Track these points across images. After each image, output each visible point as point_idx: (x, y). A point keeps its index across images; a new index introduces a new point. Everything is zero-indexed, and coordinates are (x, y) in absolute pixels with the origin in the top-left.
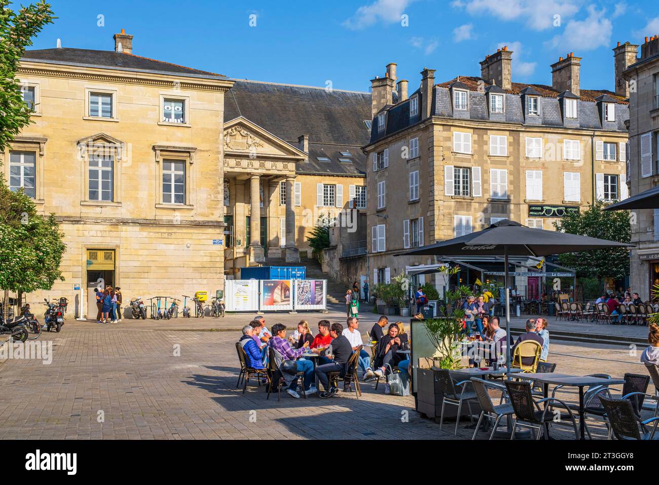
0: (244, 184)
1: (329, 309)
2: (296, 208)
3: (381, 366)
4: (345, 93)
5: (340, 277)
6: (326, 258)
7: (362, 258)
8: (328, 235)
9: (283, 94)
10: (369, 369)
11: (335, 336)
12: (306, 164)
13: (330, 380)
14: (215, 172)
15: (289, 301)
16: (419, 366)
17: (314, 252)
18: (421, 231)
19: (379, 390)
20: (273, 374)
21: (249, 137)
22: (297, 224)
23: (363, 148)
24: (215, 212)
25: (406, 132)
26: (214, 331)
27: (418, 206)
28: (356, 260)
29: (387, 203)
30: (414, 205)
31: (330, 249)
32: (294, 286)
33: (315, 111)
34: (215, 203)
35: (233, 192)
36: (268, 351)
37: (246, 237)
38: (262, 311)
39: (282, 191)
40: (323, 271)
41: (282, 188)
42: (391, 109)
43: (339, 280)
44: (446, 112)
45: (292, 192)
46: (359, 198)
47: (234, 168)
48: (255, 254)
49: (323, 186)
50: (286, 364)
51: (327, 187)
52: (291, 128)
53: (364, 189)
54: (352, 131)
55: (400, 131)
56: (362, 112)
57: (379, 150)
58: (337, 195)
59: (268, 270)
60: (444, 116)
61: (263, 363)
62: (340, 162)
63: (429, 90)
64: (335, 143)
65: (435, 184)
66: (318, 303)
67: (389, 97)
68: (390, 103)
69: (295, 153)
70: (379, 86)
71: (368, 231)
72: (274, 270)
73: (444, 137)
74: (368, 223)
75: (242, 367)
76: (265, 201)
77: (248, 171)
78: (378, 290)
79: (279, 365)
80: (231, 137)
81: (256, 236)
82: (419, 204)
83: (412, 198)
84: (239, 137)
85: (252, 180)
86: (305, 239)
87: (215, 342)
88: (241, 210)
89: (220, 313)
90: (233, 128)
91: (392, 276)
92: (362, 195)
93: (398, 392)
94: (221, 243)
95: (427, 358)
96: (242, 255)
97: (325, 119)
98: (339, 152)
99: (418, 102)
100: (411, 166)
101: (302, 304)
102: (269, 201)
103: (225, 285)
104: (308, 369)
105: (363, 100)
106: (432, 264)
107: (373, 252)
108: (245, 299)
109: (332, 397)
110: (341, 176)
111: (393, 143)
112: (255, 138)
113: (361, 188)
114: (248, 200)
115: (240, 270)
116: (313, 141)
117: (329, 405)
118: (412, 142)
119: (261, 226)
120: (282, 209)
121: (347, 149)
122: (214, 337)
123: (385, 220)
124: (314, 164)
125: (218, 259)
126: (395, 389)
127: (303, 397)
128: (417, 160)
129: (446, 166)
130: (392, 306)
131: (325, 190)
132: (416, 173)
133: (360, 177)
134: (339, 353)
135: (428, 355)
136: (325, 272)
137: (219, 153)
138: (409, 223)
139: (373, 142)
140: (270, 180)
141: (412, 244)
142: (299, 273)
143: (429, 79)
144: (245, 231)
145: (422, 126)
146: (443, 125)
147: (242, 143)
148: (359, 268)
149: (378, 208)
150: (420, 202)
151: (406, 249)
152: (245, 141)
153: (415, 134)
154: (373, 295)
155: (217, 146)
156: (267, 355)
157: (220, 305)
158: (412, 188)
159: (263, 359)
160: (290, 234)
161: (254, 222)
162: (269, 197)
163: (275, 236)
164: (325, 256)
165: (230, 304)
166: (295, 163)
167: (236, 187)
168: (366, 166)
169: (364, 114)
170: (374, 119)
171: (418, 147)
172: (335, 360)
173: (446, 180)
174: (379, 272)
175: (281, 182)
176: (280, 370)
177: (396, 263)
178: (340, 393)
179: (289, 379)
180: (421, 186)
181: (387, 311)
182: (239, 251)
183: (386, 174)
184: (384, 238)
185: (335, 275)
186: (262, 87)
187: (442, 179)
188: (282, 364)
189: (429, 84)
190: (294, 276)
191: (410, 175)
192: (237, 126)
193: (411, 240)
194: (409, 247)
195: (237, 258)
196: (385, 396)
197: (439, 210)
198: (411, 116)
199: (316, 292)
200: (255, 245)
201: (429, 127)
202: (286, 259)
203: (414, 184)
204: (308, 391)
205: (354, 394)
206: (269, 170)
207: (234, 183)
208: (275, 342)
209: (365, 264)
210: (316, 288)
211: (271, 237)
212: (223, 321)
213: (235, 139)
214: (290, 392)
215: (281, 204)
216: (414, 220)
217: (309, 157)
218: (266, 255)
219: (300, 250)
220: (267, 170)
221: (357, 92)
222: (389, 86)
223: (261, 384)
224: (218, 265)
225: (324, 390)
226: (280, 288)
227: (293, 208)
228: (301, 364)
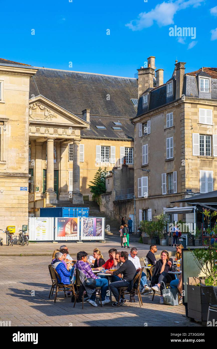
0: (42, 145)
1: (106, 240)
2: (80, 164)
3: (157, 283)
4: (117, 78)
5: (114, 216)
6: (103, 201)
7: (130, 201)
8: (105, 184)
9: (70, 79)
10: (146, 285)
11: (124, 261)
12: (88, 131)
13: (120, 293)
14: (22, 137)
15: (76, 233)
16: (188, 283)
17: (94, 197)
18: (175, 182)
19: (155, 300)
20: (79, 289)
21: (46, 110)
22: (81, 175)
23: (132, 120)
24: (22, 166)
25: (163, 108)
26: (22, 256)
27: (173, 163)
28: (126, 203)
29: (150, 160)
30: (169, 162)
31: (106, 194)
32: (80, 222)
33: (95, 91)
34: (22, 159)
35: (34, 151)
36: (75, 272)
37: (43, 185)
38: (56, 241)
39: (70, 151)
40: (101, 211)
41: (70, 148)
42: (152, 91)
43: (113, 218)
44: (194, 93)
45: (78, 152)
46: (127, 156)
47: (34, 133)
48: (50, 198)
49: (101, 147)
50: (88, 281)
51: (104, 148)
52: (76, 104)
53: (131, 150)
54: (122, 107)
55: (159, 107)
56: (130, 92)
57: (143, 121)
58: (111, 154)
59: (61, 210)
60: (192, 96)
61: (71, 280)
62: (114, 129)
63: (181, 78)
64: (109, 115)
65: (186, 147)
66: (98, 235)
67: (151, 82)
68: (152, 87)
69: (80, 122)
70: (144, 74)
71: (135, 181)
72: (66, 210)
73: (192, 112)
74: (135, 175)
75: (53, 283)
76: (57, 158)
77: (45, 135)
78: (143, 225)
79: (83, 282)
80: (33, 110)
81: (51, 184)
82: (174, 161)
83: (168, 157)
84: (38, 111)
85: (48, 142)
86: (88, 187)
87: (26, 264)
88: (39, 164)
89: (25, 243)
90: (34, 104)
91: (153, 216)
92: (130, 154)
93: (170, 303)
94: (26, 190)
95: (194, 278)
96: (40, 198)
97: (102, 97)
98: (113, 122)
99: (172, 86)
100: (168, 133)
101: (87, 236)
102: (61, 158)
103: (29, 221)
104: (104, 284)
105: (130, 83)
106: (183, 206)
107: (139, 197)
108: (44, 232)
109: (121, 306)
110: (114, 140)
111: (154, 116)
112: (51, 111)
113: (129, 149)
114: (45, 157)
115: (39, 210)
116: (93, 113)
117: (120, 311)
118: (168, 116)
119: (54, 177)
120: (70, 165)
121: (118, 120)
122: (24, 261)
123: (148, 173)
124: (94, 131)
125: (24, 202)
126: (168, 300)
127: (100, 305)
128: (172, 129)
129: (193, 134)
130: (154, 238)
131: (102, 150)
132: (171, 139)
133: (128, 141)
134: (127, 273)
135: (195, 275)
136: (103, 212)
137: (25, 122)
138: (166, 176)
139: (140, 115)
140: (61, 143)
141: (168, 191)
142: (84, 213)
143: (181, 69)
144: (42, 180)
145: (176, 104)
146: (192, 103)
147: (42, 115)
148: (128, 208)
149: (143, 164)
150: (174, 160)
151: (164, 195)
152: (43, 113)
153: (170, 110)
154: (139, 229)
155: (24, 117)
156: (74, 274)
157: (25, 236)
158: (168, 150)
159: (71, 278)
160: (77, 183)
161: (49, 174)
162: (60, 155)
163: (64, 184)
164: (102, 199)
165: (33, 235)
166: (80, 130)
167: (36, 147)
168: (133, 133)
169: (131, 93)
170: (140, 98)
171: (172, 119)
172: (123, 278)
173: (194, 144)
174: (144, 212)
175: (69, 144)
176: (84, 285)
177: (156, 205)
178: (127, 303)
179: (90, 292)
180: (175, 148)
181: (150, 241)
182: (38, 195)
183: (149, 139)
184: (147, 187)
185: (110, 214)
186: (55, 73)
187: (191, 143)
188: (85, 281)
189: (181, 73)
190: (81, 215)
191: (167, 141)
192: (37, 102)
193: (168, 188)
194: (166, 194)
195: (37, 201)
196: (160, 306)
197: (189, 166)
198: (167, 96)
199: (97, 227)
200: (50, 191)
201: (181, 105)
202: (73, 202)
203: (170, 147)
204: (104, 301)
205: (138, 303)
206: (61, 135)
207: (34, 145)
208: (80, 265)
209: (132, 206)
210: (96, 224)
211: (62, 184)
212: (28, 248)
213: (36, 111)
214: (91, 302)
215: (70, 161)
216: (169, 173)
217: (90, 126)
218: (58, 198)
219: (84, 195)
220: (59, 135)
221: (126, 78)
222: (151, 74)
223: (67, 296)
224: (24, 206)
225: (116, 301)
226: (70, 223)
227: (79, 163)
228: (99, 281)
